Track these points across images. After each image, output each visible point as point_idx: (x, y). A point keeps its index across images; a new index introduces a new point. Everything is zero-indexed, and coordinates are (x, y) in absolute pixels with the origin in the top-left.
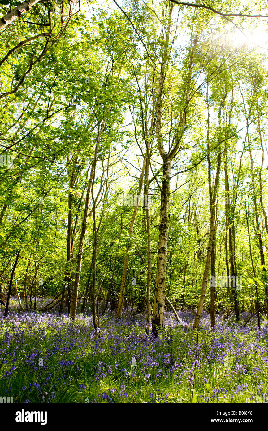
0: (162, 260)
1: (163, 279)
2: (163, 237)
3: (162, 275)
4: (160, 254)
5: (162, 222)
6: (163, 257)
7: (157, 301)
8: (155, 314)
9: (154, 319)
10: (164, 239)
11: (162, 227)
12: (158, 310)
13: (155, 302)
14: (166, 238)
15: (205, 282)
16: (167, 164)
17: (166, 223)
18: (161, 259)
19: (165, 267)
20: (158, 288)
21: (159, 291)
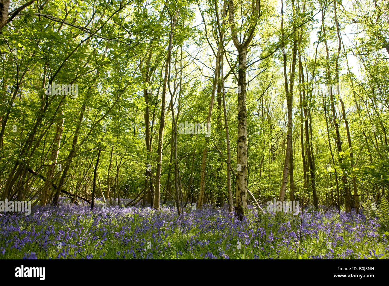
0: (243, 149)
1: (244, 167)
2: (242, 126)
3: (243, 163)
4: (240, 143)
5: (240, 112)
6: (243, 145)
7: (239, 189)
8: (237, 201)
9: (237, 206)
10: (243, 128)
11: (240, 116)
12: (241, 198)
13: (237, 190)
14: (246, 127)
15: (286, 169)
16: (243, 54)
17: (244, 112)
18: (241, 147)
19: (246, 156)
20: (239, 176)
21: (240, 179)
